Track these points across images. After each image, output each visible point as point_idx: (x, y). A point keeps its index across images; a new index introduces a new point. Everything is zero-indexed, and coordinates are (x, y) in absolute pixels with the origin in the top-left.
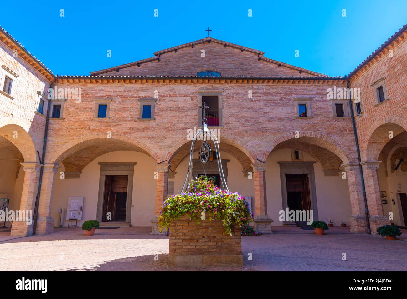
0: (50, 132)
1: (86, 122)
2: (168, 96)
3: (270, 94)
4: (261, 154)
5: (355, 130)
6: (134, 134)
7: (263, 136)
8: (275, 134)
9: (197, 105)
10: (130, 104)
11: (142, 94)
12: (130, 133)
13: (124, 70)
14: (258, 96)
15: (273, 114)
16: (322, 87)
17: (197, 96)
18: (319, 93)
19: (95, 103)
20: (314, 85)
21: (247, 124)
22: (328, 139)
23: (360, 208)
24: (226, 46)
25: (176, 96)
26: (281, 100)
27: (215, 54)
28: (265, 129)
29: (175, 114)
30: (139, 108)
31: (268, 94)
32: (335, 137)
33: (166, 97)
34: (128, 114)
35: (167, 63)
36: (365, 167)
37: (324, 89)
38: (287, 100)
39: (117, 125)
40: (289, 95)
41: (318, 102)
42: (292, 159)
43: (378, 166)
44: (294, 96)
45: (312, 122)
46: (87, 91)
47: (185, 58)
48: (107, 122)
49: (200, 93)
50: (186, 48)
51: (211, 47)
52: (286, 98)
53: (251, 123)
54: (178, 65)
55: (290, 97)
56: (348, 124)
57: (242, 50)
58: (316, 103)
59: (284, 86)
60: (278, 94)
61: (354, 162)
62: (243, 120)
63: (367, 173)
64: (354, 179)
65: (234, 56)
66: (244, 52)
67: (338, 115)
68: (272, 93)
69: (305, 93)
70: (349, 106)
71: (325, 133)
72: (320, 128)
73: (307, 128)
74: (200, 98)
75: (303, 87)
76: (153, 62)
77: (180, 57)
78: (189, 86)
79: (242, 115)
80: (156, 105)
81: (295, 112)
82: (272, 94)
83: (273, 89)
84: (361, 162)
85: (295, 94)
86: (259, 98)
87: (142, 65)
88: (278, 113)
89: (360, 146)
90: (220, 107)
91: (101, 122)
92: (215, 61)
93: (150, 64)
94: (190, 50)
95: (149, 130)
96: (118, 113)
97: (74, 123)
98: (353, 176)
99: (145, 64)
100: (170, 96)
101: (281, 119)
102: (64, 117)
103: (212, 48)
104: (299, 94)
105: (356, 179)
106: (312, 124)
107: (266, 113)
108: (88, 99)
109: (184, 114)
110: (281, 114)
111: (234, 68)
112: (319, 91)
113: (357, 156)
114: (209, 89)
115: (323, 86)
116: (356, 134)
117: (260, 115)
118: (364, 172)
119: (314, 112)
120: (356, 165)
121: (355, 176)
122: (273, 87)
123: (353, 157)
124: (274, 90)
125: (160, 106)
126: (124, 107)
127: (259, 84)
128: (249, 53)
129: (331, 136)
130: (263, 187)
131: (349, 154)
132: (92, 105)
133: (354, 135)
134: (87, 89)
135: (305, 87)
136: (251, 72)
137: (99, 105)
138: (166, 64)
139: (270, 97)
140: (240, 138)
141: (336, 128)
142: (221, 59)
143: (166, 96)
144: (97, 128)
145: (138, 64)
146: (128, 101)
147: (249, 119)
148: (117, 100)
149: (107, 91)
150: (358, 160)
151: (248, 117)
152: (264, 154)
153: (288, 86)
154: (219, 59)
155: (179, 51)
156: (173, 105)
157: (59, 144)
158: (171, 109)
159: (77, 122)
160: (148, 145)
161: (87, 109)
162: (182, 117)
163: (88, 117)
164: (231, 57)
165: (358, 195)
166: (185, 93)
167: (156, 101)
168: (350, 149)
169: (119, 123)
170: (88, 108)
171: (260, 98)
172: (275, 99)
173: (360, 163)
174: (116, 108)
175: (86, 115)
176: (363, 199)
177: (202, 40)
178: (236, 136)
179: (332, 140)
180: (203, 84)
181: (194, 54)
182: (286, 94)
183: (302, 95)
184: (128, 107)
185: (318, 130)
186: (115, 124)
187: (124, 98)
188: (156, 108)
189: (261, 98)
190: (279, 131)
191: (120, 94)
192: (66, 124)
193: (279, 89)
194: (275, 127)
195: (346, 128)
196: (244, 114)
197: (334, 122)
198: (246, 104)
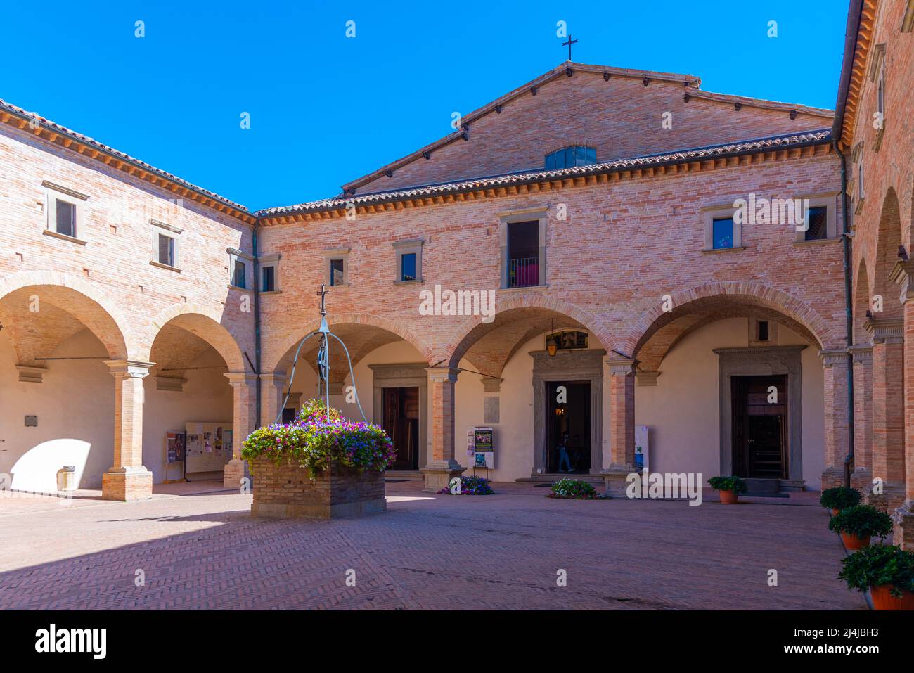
0: (264, 319)
1: (313, 296)
2: (444, 231)
3: (649, 202)
4: (621, 340)
6: (388, 313)
7: (628, 299)
8: (654, 294)
9: (497, 244)
10: (380, 254)
11: (399, 231)
12: (383, 311)
13: (401, 170)
14: (621, 211)
15: (654, 248)
16: (775, 169)
17: (497, 225)
18: (765, 186)
19: (324, 258)
20: (756, 167)
21: (597, 277)
22: (779, 297)
23: (836, 452)
24: (607, 76)
25: (458, 230)
26: (675, 214)
27: (583, 102)
28: (634, 283)
29: (457, 268)
30: (394, 260)
31: (644, 202)
32: (796, 290)
33: (442, 234)
34: (378, 275)
35: (483, 141)
36: (858, 358)
37: (779, 174)
38: (687, 211)
39: (361, 297)
40: (692, 199)
42: (750, 341)
44: (704, 201)
45: (743, 259)
46: (309, 236)
47: (518, 125)
48: (346, 294)
49: (503, 218)
50: (520, 99)
51: (575, 85)
52: (686, 208)
53: (604, 274)
54: (505, 142)
55: (693, 204)
56: (832, 257)
57: (646, 81)
59: (681, 179)
60: (666, 199)
61: (838, 348)
62: (586, 269)
63: (856, 371)
64: (832, 387)
65: (627, 101)
66: (651, 85)
67: (808, 237)
68: (652, 199)
69: (733, 189)
70: (841, 210)
71: (771, 282)
72: (761, 271)
73: (728, 275)
74: (504, 227)
75: (728, 176)
76: (455, 143)
77: (508, 122)
78: (482, 205)
79: (586, 256)
80: (424, 252)
81: (704, 239)
82: (654, 202)
83: (656, 188)
84: (851, 346)
85: (708, 194)
86: (624, 215)
87: (434, 155)
88: (665, 245)
90: (541, 244)
91: (336, 293)
92: (583, 120)
93: (448, 150)
94: (530, 101)
95: (413, 304)
96: (362, 275)
97: (296, 298)
98: (831, 379)
99: (440, 151)
100: (448, 229)
101: (669, 259)
102: (281, 288)
103: (578, 89)
104: (717, 193)
105: (835, 387)
106: (742, 263)
107: (638, 248)
108: (313, 250)
109: (474, 265)
110: (672, 247)
111: (627, 132)
112: (766, 180)
113: (846, 335)
114: (520, 207)
115: (777, 165)
117: (625, 254)
118: (853, 368)
119: (751, 236)
120: (840, 355)
121: (835, 379)
122: (657, 183)
123: (834, 337)
124: (659, 192)
125: (431, 253)
126: (372, 261)
127: (624, 182)
128: (663, 84)
129: (787, 290)
130: (624, 408)
131: (826, 330)
132: (320, 262)
133: (843, 283)
134: (310, 232)
135: (734, 174)
136: (666, 136)
137: (332, 261)
138: (480, 145)
139: (648, 210)
140: (580, 309)
141: (801, 268)
143: (441, 232)
144: (332, 306)
145: (426, 155)
146: (376, 248)
147: (600, 264)
148: (359, 247)
149: (341, 233)
150: (845, 343)
151: (598, 260)
152: (630, 339)
153: (692, 178)
154: (594, 114)
155: (506, 109)
156: (454, 249)
157: (278, 338)
158: (451, 257)
159: (300, 296)
160: (414, 333)
161: (313, 272)
162: (470, 273)
163: (316, 286)
164: (620, 103)
165: (836, 422)
166: (475, 220)
167: (423, 242)
168: (831, 317)
169: (364, 294)
170: (315, 268)
171: (626, 214)
172: (660, 211)
173: (849, 350)
174: (357, 264)
175: (313, 283)
176: (846, 433)
177: (553, 72)
178: (572, 305)
179: (788, 298)
180: (509, 197)
181: (537, 111)
182: (685, 199)
183: (724, 194)
184: (377, 260)
185: (754, 277)
186: (358, 295)
187: (371, 243)
188: (424, 257)
189: (629, 214)
190: (665, 285)
191: (362, 236)
192: (284, 301)
193: (670, 188)
194: (655, 277)
195: (827, 265)
196: (590, 255)
197: (796, 255)
198: (595, 231)
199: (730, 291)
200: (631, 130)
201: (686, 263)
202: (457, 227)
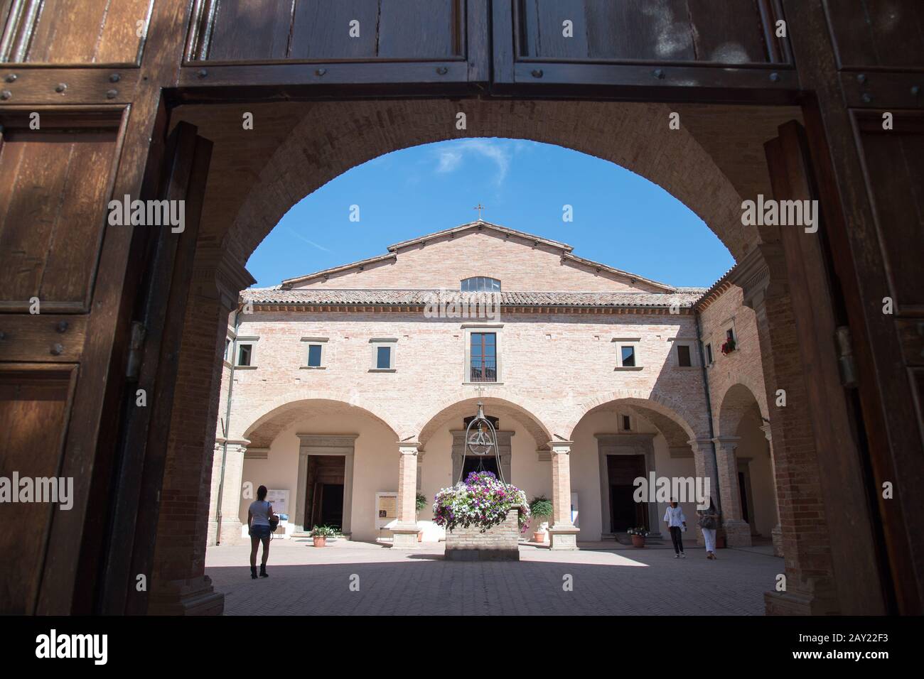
0: (235, 390)
1: (290, 373)
2: (416, 332)
4: (561, 427)
5: (706, 388)
8: (585, 394)
9: (462, 348)
10: (357, 345)
12: (357, 392)
13: (336, 275)
14: (558, 333)
15: (583, 362)
17: (461, 333)
18: (652, 329)
19: (303, 343)
21: (542, 379)
25: (429, 333)
27: (490, 248)
28: (570, 386)
29: (427, 362)
30: (371, 352)
31: (574, 329)
32: (676, 398)
33: (414, 334)
35: (410, 263)
36: (718, 446)
37: (660, 322)
38: (604, 339)
39: (337, 378)
40: (607, 331)
41: (651, 342)
42: (619, 430)
43: (735, 445)
45: (641, 376)
46: (290, 323)
47: (439, 256)
48: (322, 374)
49: (467, 328)
50: (442, 239)
51: (484, 236)
52: (603, 337)
53: (547, 377)
54: (428, 266)
55: (608, 335)
56: (695, 378)
57: (536, 243)
58: (648, 345)
59: (599, 317)
60: (590, 329)
61: (704, 438)
62: (534, 372)
63: (721, 454)
64: (703, 464)
65: (523, 252)
66: (539, 246)
67: (681, 365)
68: (580, 328)
69: (632, 329)
70: (698, 349)
71: (661, 392)
72: (654, 384)
73: (634, 385)
74: (467, 335)
75: (629, 319)
76: (386, 261)
77: (431, 253)
79: (533, 363)
80: (397, 347)
81: (617, 359)
82: (581, 330)
83: (582, 321)
84: (713, 437)
85: (617, 329)
87: (367, 267)
88: (590, 360)
89: (713, 412)
90: (499, 351)
91: (313, 373)
92: (490, 260)
95: (387, 388)
96: (339, 360)
97: (271, 374)
98: (702, 459)
99: (373, 265)
100: (420, 332)
101: (594, 370)
102: (256, 365)
103: (485, 239)
104: (623, 330)
105: (705, 464)
106: (641, 378)
107: (571, 361)
108: (293, 336)
109: (441, 362)
110: (595, 362)
112: (652, 326)
113: (708, 429)
115: (659, 317)
116: (707, 395)
117: (563, 364)
118: (717, 452)
119: (646, 360)
120: (707, 443)
121: (704, 458)
122: (583, 317)
123: (702, 430)
124: (584, 324)
125: (403, 348)
128: (548, 246)
129: (671, 398)
131: (696, 426)
132: (298, 346)
133: (704, 396)
134: (291, 320)
135: (633, 318)
136: (552, 281)
137: (310, 347)
138: (407, 266)
140: (530, 401)
141: (678, 384)
142: (500, 257)
145: (361, 266)
146: (354, 340)
147: (544, 370)
148: (338, 338)
149: (321, 324)
150: (709, 435)
151: (543, 366)
152: (567, 428)
155: (430, 243)
156: (425, 347)
157: (249, 407)
158: (422, 353)
159: (277, 372)
161: (292, 353)
162: (439, 367)
163: (293, 365)
164: (518, 253)
166: (443, 327)
167: (396, 340)
168: (698, 418)
169: (340, 376)
171: (562, 336)
173: (712, 439)
174: (335, 351)
175: (290, 362)
177: (469, 225)
178: (524, 398)
179: (672, 403)
181: (455, 249)
183: (627, 330)
185: (650, 388)
187: (348, 335)
188: (398, 351)
190: (591, 389)
192: (259, 375)
193: (592, 322)
194: (585, 382)
195: (693, 384)
196: (536, 363)
197: (675, 375)
198: (540, 346)
199: (635, 396)
200: (527, 273)
201: (606, 374)
202: (427, 330)
